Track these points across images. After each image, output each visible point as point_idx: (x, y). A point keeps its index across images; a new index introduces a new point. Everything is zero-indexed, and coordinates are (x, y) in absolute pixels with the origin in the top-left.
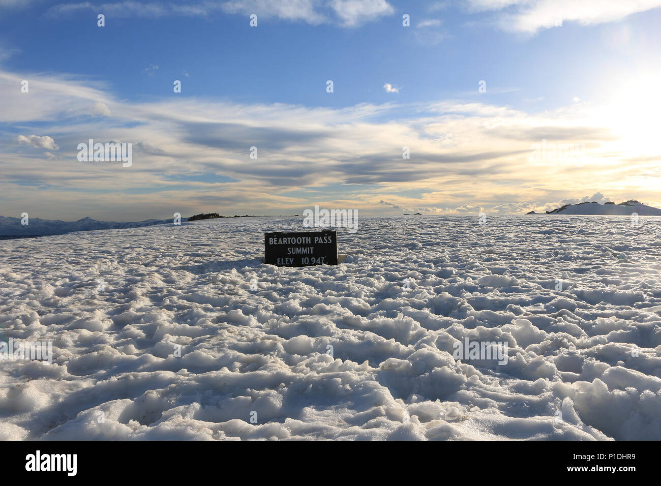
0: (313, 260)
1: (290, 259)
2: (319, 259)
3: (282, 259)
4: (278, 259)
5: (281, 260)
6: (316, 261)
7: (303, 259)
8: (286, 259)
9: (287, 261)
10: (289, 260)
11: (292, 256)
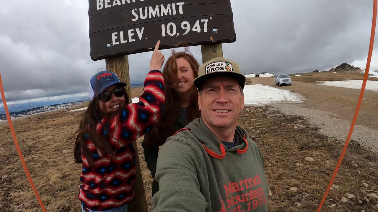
0: (185, 26)
1: (138, 30)
2: (197, 24)
3: (121, 33)
4: (113, 34)
5: (118, 35)
6: (192, 27)
7: (163, 26)
8: (129, 31)
9: (130, 35)
10: (135, 32)
11: (140, 24)
